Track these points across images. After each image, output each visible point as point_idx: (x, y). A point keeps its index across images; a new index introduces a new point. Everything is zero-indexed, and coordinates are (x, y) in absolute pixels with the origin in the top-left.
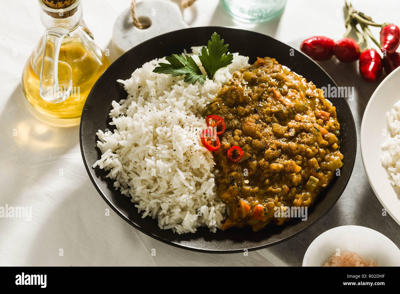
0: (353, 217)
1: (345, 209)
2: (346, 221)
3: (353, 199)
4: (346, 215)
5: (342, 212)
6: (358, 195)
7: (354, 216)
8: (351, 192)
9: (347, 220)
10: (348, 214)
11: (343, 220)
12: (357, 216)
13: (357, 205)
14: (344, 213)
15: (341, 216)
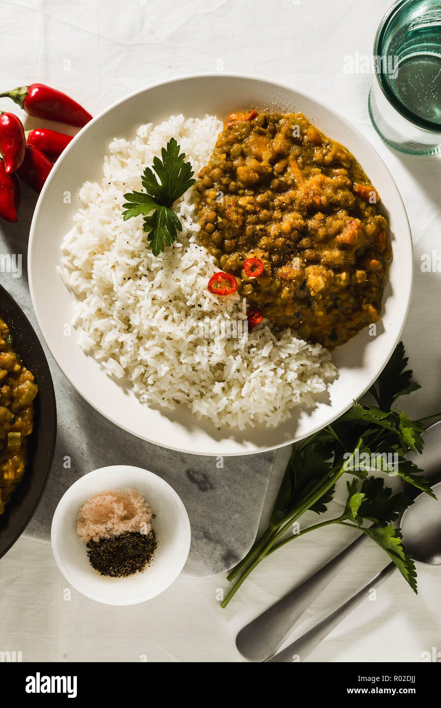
0: (79, 426)
1: (63, 419)
2: (72, 437)
3: (67, 398)
4: (69, 428)
5: (62, 426)
6: (70, 389)
7: (80, 424)
8: (59, 390)
9: (73, 435)
10: (70, 425)
11: (68, 436)
12: (82, 422)
13: (75, 405)
14: (64, 426)
15: (62, 432)
